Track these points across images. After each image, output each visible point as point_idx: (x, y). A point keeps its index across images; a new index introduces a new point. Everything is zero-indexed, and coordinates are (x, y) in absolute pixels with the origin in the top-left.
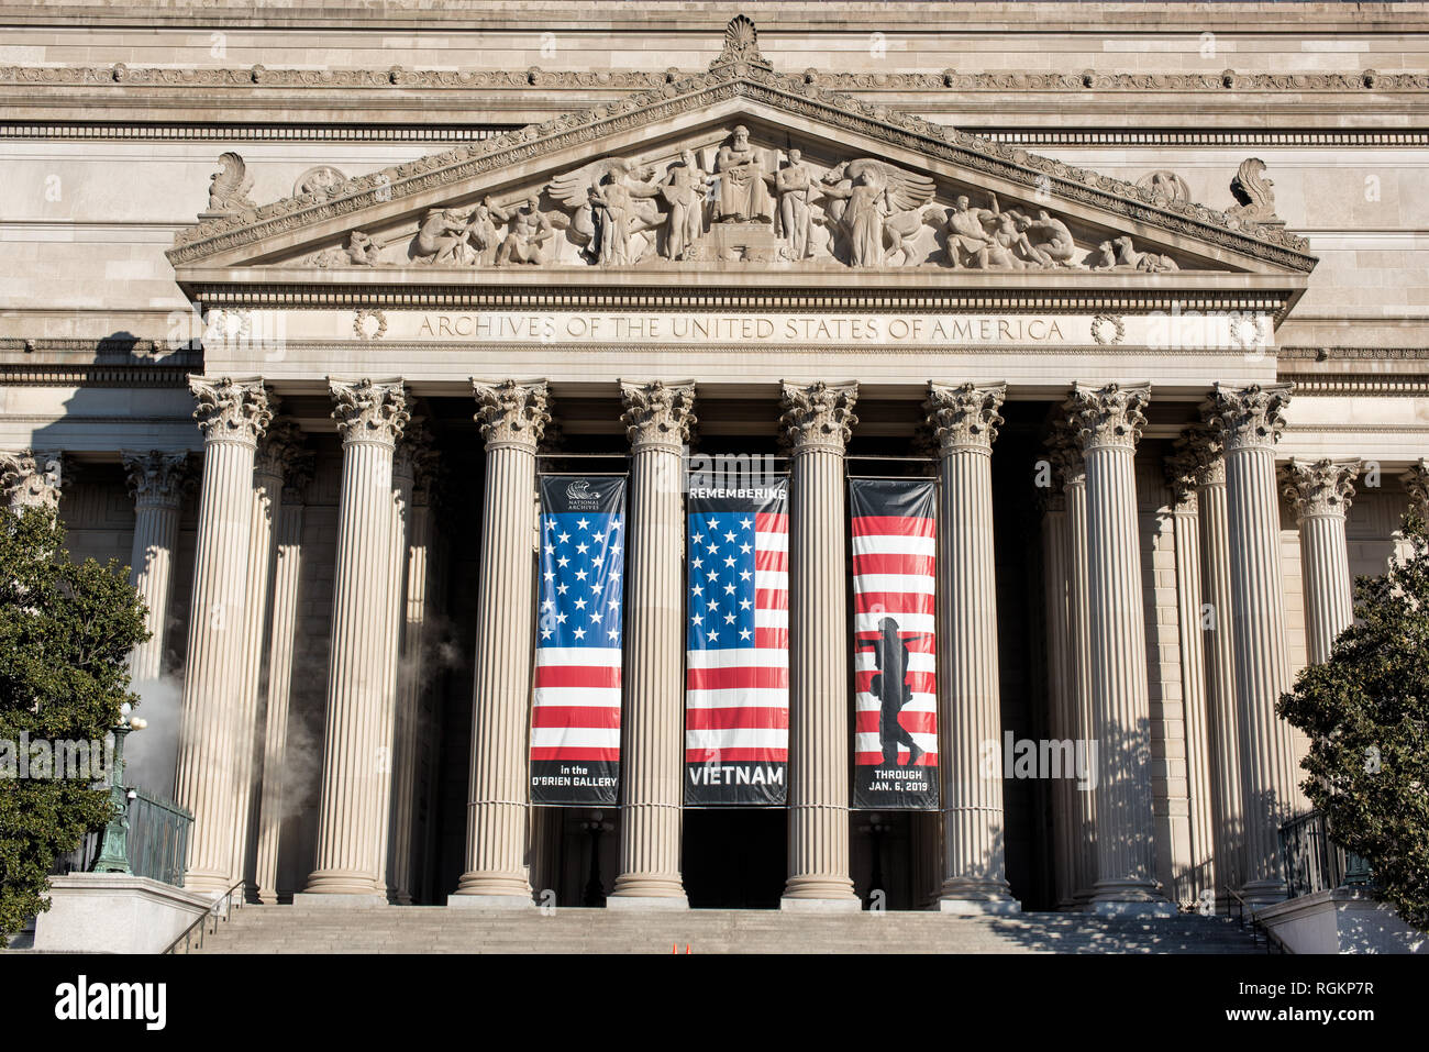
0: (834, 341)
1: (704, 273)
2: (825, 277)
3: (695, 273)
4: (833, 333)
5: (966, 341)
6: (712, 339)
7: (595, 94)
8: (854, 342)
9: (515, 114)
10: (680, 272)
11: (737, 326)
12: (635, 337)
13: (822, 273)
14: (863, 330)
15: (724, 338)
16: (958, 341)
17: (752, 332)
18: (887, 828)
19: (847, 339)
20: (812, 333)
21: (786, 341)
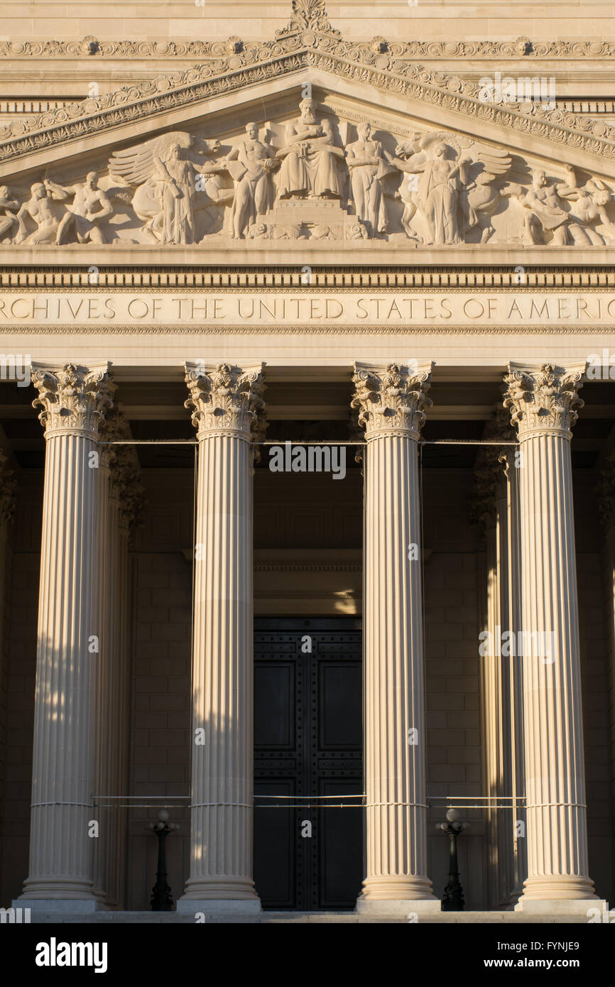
0: (407, 322)
1: (271, 251)
2: (398, 255)
3: (262, 251)
4: (405, 313)
5: (544, 321)
6: (279, 321)
7: (153, 64)
8: (428, 322)
9: (70, 85)
10: (246, 251)
11: (305, 307)
12: (199, 318)
13: (394, 251)
14: (437, 310)
15: (291, 319)
16: (536, 321)
17: (321, 312)
18: (464, 825)
19: (419, 319)
20: (383, 314)
21: (359, 322)
